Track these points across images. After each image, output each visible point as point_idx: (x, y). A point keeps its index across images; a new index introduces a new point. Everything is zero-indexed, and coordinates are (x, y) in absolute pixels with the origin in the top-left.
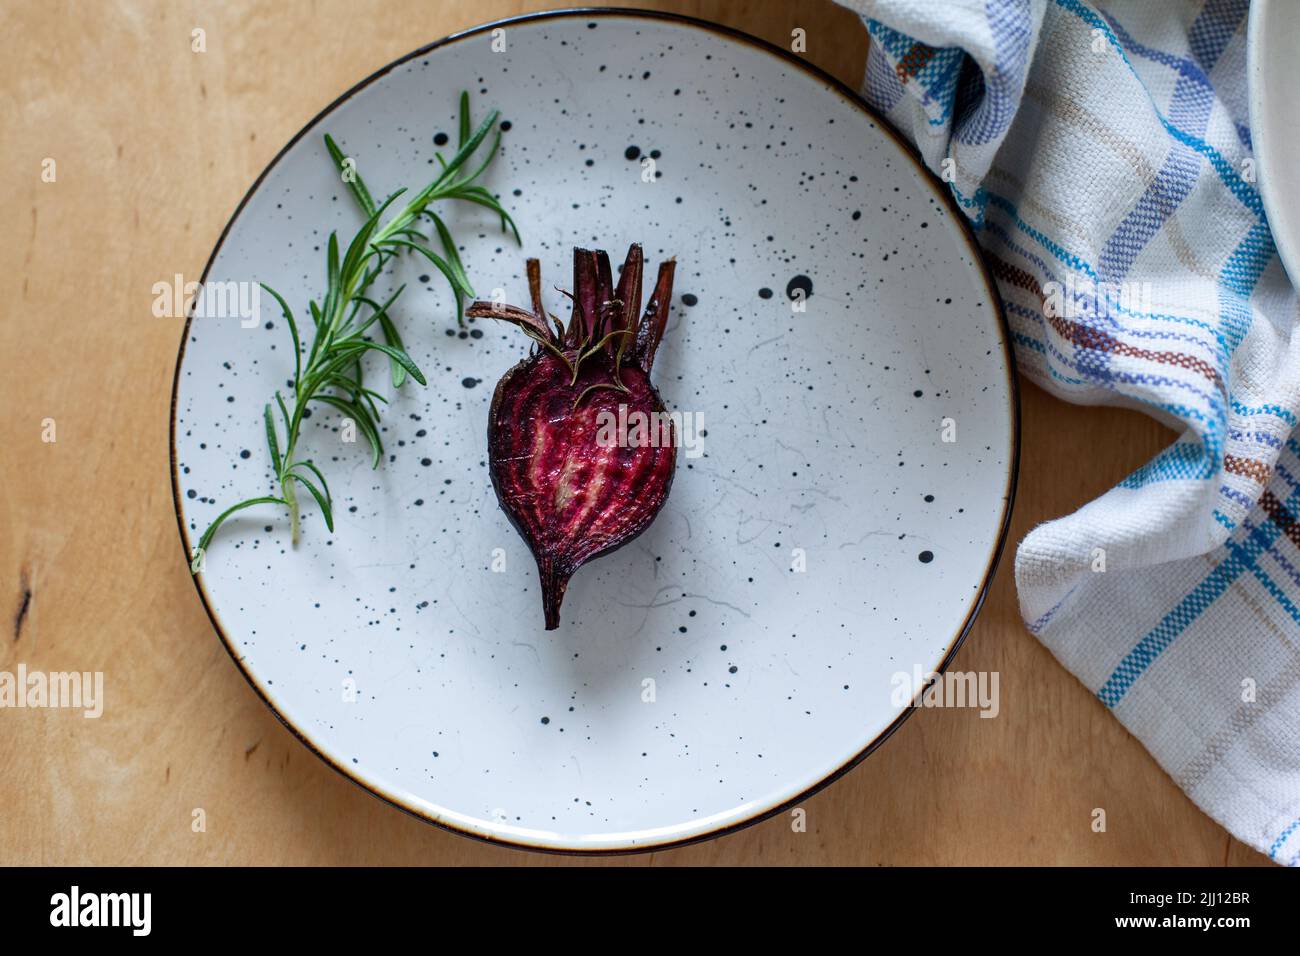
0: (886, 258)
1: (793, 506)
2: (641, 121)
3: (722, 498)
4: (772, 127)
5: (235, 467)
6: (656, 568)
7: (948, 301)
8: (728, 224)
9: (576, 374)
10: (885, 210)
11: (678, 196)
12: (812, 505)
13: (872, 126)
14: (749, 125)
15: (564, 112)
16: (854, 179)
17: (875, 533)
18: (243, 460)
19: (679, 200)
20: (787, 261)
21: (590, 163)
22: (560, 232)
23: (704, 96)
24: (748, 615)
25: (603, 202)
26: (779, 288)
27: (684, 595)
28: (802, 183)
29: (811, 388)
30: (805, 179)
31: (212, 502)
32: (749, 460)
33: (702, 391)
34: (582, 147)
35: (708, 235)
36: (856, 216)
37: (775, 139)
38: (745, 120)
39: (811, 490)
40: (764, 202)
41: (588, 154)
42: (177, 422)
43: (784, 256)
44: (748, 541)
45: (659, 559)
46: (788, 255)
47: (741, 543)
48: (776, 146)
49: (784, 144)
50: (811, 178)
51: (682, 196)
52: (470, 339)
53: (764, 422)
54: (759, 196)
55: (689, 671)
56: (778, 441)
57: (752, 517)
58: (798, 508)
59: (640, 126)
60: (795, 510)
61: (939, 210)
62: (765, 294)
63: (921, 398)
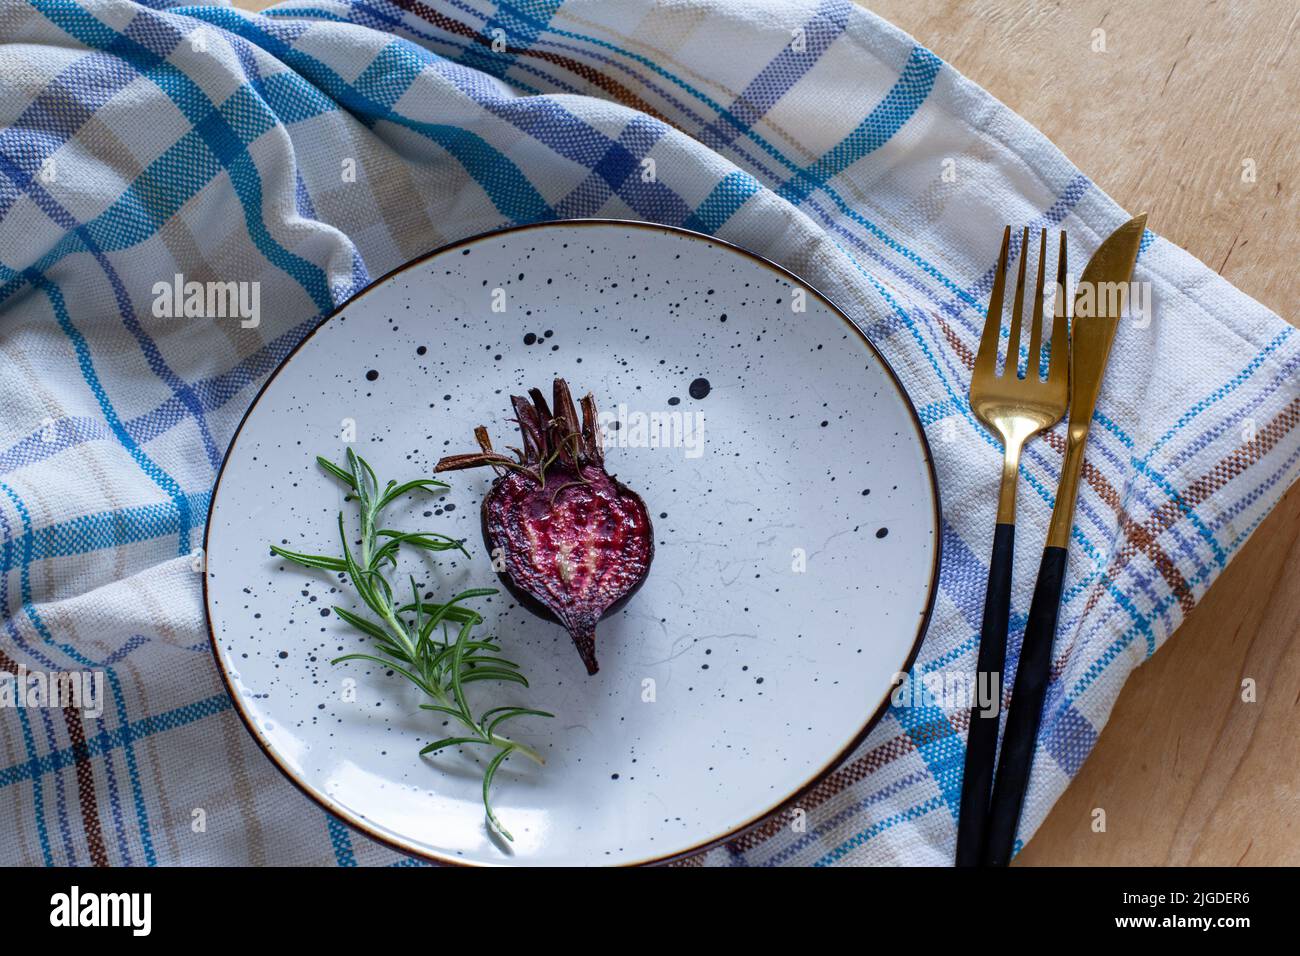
0: (759, 339)
1: (759, 543)
2: (529, 313)
3: (698, 558)
4: (633, 280)
5: (277, 666)
6: (664, 628)
7: (820, 347)
8: (625, 364)
9: (544, 480)
10: (744, 304)
11: (577, 358)
12: (773, 538)
13: (710, 246)
14: (615, 286)
15: (465, 326)
16: (711, 292)
17: (834, 536)
18: (282, 660)
19: (579, 361)
20: (682, 373)
21: (498, 358)
22: (491, 413)
23: (572, 277)
24: (755, 637)
25: (520, 381)
26: (683, 393)
27: (696, 640)
28: (672, 312)
29: (737, 455)
30: (673, 308)
31: (266, 696)
32: (709, 522)
33: (650, 486)
34: (488, 348)
35: (612, 378)
36: (724, 318)
37: (639, 287)
38: (610, 283)
39: (769, 526)
40: (647, 338)
41: (494, 351)
42: (217, 642)
43: (679, 371)
44: (733, 582)
45: (664, 620)
46: (682, 369)
47: (726, 585)
48: (641, 293)
49: (647, 289)
50: (678, 305)
51: (581, 357)
52: (446, 513)
53: (710, 491)
54: (641, 335)
55: (723, 696)
56: (727, 501)
57: (728, 563)
58: (762, 543)
59: (529, 317)
60: (761, 546)
61: (785, 284)
62: (674, 402)
63: (828, 426)
